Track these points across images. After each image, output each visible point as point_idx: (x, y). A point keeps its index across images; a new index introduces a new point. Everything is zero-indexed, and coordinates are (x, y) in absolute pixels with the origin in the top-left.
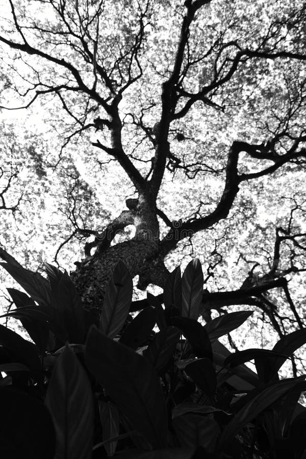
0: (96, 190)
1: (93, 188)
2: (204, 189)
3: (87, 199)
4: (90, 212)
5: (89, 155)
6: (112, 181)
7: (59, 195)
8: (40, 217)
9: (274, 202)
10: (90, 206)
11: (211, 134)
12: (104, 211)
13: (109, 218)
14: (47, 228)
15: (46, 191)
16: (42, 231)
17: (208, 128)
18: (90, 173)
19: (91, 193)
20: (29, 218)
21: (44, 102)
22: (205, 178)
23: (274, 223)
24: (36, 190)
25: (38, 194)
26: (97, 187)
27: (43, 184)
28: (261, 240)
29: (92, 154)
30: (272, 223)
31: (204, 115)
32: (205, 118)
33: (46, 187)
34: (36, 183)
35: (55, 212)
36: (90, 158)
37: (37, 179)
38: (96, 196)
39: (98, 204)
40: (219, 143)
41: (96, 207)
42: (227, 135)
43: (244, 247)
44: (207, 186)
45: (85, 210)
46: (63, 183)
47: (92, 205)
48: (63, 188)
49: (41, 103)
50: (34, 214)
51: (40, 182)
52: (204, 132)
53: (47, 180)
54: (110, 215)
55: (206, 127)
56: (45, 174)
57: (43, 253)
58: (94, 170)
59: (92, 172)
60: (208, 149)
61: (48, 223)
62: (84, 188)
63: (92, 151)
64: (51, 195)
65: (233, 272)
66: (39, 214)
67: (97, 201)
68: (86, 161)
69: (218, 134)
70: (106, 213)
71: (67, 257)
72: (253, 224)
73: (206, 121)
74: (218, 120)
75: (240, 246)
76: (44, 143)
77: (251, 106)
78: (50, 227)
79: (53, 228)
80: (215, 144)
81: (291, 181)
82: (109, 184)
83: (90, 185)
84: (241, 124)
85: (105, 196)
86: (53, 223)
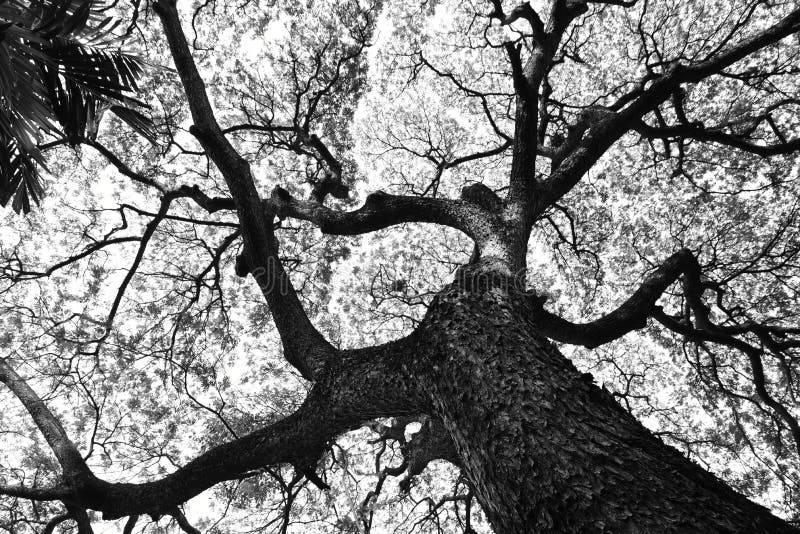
0: (369, 90)
1: (369, 83)
8: (236, 39)
12: (344, 133)
14: (233, 67)
16: (219, 62)
18: (387, 58)
26: (377, 89)
35: (272, 58)
38: (359, 100)
39: (349, 113)
40: (604, 205)
41: (340, 114)
47: (337, 106)
54: (348, 147)
58: (398, 60)
67: (351, 107)
70: (343, 138)
77: (695, 203)
78: (238, 71)
79: (242, 78)
80: (598, 202)
81: (642, 350)
82: (398, 103)
83: (369, 74)
84: (657, 210)
85: (372, 113)
86: (252, 72)
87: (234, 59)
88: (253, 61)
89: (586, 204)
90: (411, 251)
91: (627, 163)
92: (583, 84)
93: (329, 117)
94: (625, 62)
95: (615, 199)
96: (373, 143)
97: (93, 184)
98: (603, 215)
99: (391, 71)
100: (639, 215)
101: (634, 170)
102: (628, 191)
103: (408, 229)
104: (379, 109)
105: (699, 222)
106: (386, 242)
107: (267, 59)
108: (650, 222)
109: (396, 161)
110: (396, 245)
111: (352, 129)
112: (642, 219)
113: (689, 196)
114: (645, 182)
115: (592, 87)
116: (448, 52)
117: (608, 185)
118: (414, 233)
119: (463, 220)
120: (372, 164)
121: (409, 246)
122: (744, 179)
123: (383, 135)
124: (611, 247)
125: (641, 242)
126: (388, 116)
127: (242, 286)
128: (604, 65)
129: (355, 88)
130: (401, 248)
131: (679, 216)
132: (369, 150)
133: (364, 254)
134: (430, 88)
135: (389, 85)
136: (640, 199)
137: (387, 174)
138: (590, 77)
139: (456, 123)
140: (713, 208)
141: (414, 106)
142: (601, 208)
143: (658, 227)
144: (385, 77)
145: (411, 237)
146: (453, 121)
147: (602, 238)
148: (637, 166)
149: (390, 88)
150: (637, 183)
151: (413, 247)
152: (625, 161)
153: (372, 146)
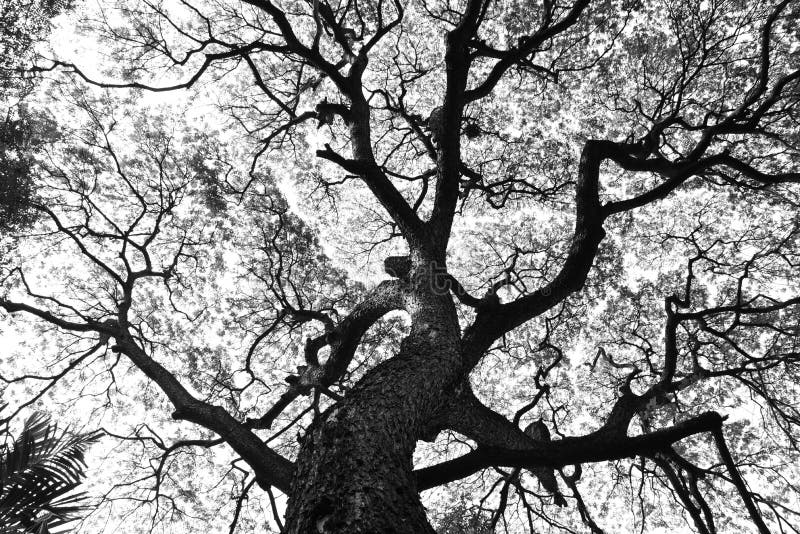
0: (319, 232)
1: (313, 229)
2: (522, 225)
3: (301, 250)
4: (308, 273)
5: (304, 169)
6: (348, 214)
7: (250, 244)
8: (214, 286)
9: (653, 245)
10: (307, 263)
11: (531, 124)
12: (335, 272)
13: (344, 284)
14: (228, 305)
15: (226, 238)
16: (219, 311)
17: (524, 114)
18: (308, 202)
19: (308, 237)
20: (195, 289)
21: (219, 73)
22: (522, 205)
23: (655, 284)
24: (207, 236)
25: (212, 243)
26: (321, 227)
27: (220, 225)
28: (632, 316)
29: (311, 167)
30: (651, 285)
31: (516, 89)
32: (518, 96)
33: (226, 229)
34: (207, 224)
35: (243, 277)
36: (307, 175)
37: (209, 215)
38: (319, 244)
39: (322, 258)
40: (545, 140)
41: (319, 264)
42: (561, 125)
43: (598, 330)
44: (528, 219)
45: (299, 270)
46: (257, 222)
47: (311, 261)
48: (256, 231)
49: (214, 76)
50: (204, 280)
51: (215, 220)
52: (517, 119)
53: (226, 216)
54: (345, 277)
55: (521, 112)
56: (222, 206)
57: (223, 352)
58: (314, 196)
59: (310, 199)
60: (526, 152)
61: (231, 296)
62: (296, 230)
63: (309, 161)
64: (234, 244)
65: (579, 377)
66: (213, 280)
67: (320, 253)
68: (300, 179)
69: (542, 123)
71: (268, 359)
72: (615, 287)
73: (520, 100)
74: (544, 99)
75: (592, 327)
76: (221, 149)
77: (603, 71)
78: (233, 304)
79: (240, 306)
80: (539, 142)
81: (684, 205)
82: (343, 221)
83: (308, 223)
84: (586, 105)
85: (335, 243)
86: (240, 296)
87: (223, 300)
88: (235, 290)
96: (358, 258)
97: (214, 460)
99: (317, 208)
105: (622, 82)
107: (241, 279)
111: (335, 264)
129: (309, 240)
131: (605, 91)
149: (329, 218)
153: (358, 263)
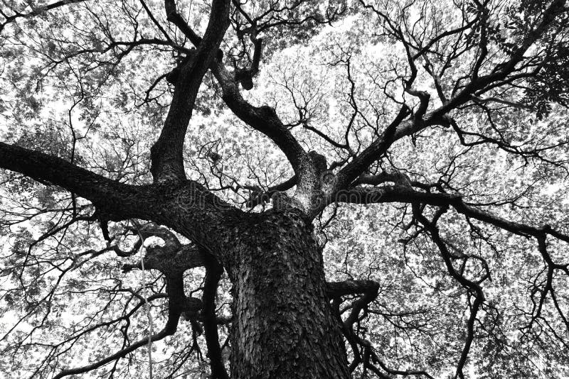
89: (346, 212)
90: (240, 146)
91: (384, 212)
92: (403, 155)
93: (272, 35)
94: (431, 165)
95: (362, 223)
98: (348, 226)
100: (364, 242)
101: (383, 219)
102: (371, 225)
103: (250, 134)
104: (300, 60)
106: (232, 129)
108: (366, 250)
109: (280, 94)
110: (235, 135)
112: (364, 245)
113: (394, 256)
114: (383, 229)
115: (405, 161)
116: (361, 71)
117: (366, 214)
118: (250, 139)
119: (302, 168)
120: (267, 82)
121: (241, 142)
122: (426, 273)
123: (288, 74)
124: (336, 244)
125: (352, 255)
126: (301, 68)
127: (132, 70)
128: (421, 156)
130: (236, 139)
132: (273, 74)
133: (215, 123)
134: (335, 78)
135: (318, 54)
136: (372, 235)
137: (269, 95)
138: (409, 155)
139: (328, 108)
140: (399, 272)
141: (318, 78)
142: (351, 221)
143: (367, 256)
144: (321, 48)
145: (247, 140)
146: (328, 105)
147: (337, 236)
148: (387, 218)
150: (378, 226)
151: (243, 145)
152: (384, 210)
